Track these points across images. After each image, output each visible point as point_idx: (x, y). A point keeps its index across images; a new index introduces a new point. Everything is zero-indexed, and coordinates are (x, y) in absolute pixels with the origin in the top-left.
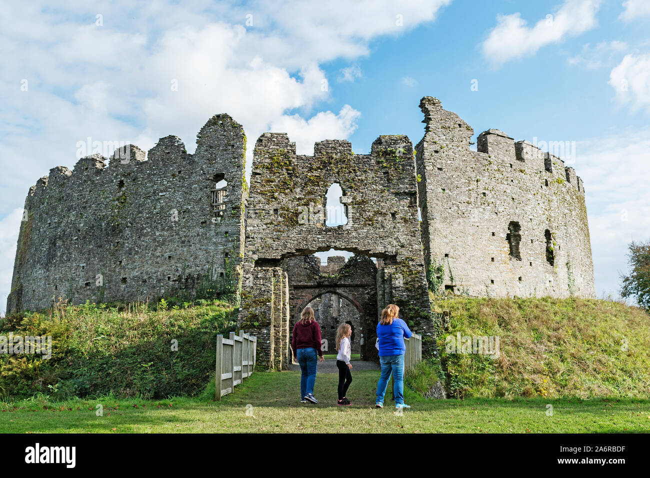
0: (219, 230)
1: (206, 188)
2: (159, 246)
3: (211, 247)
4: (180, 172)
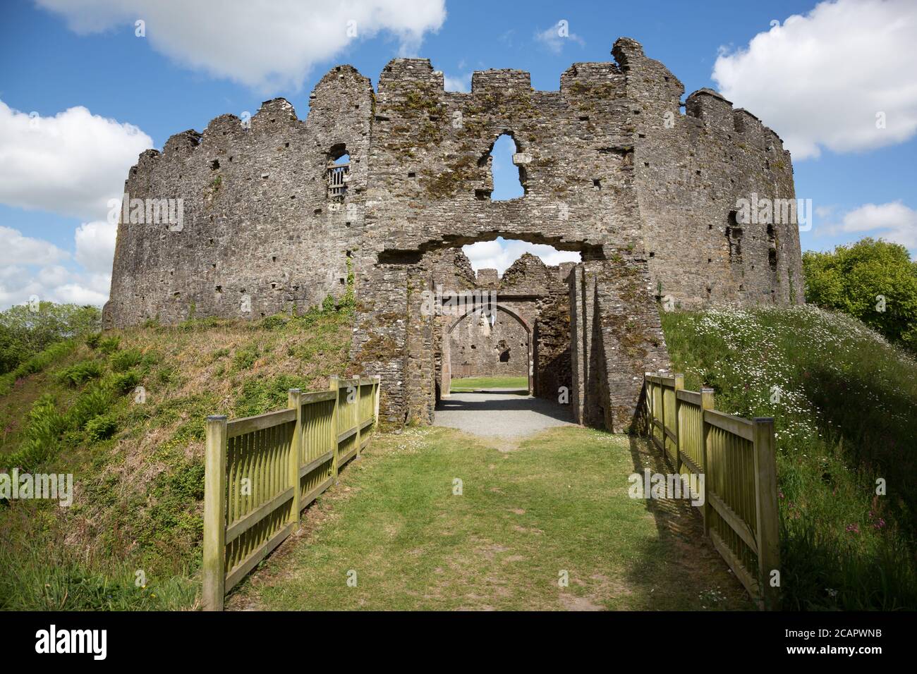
0: (338, 221)
1: (322, 164)
2: (260, 243)
3: (328, 244)
4: (287, 145)
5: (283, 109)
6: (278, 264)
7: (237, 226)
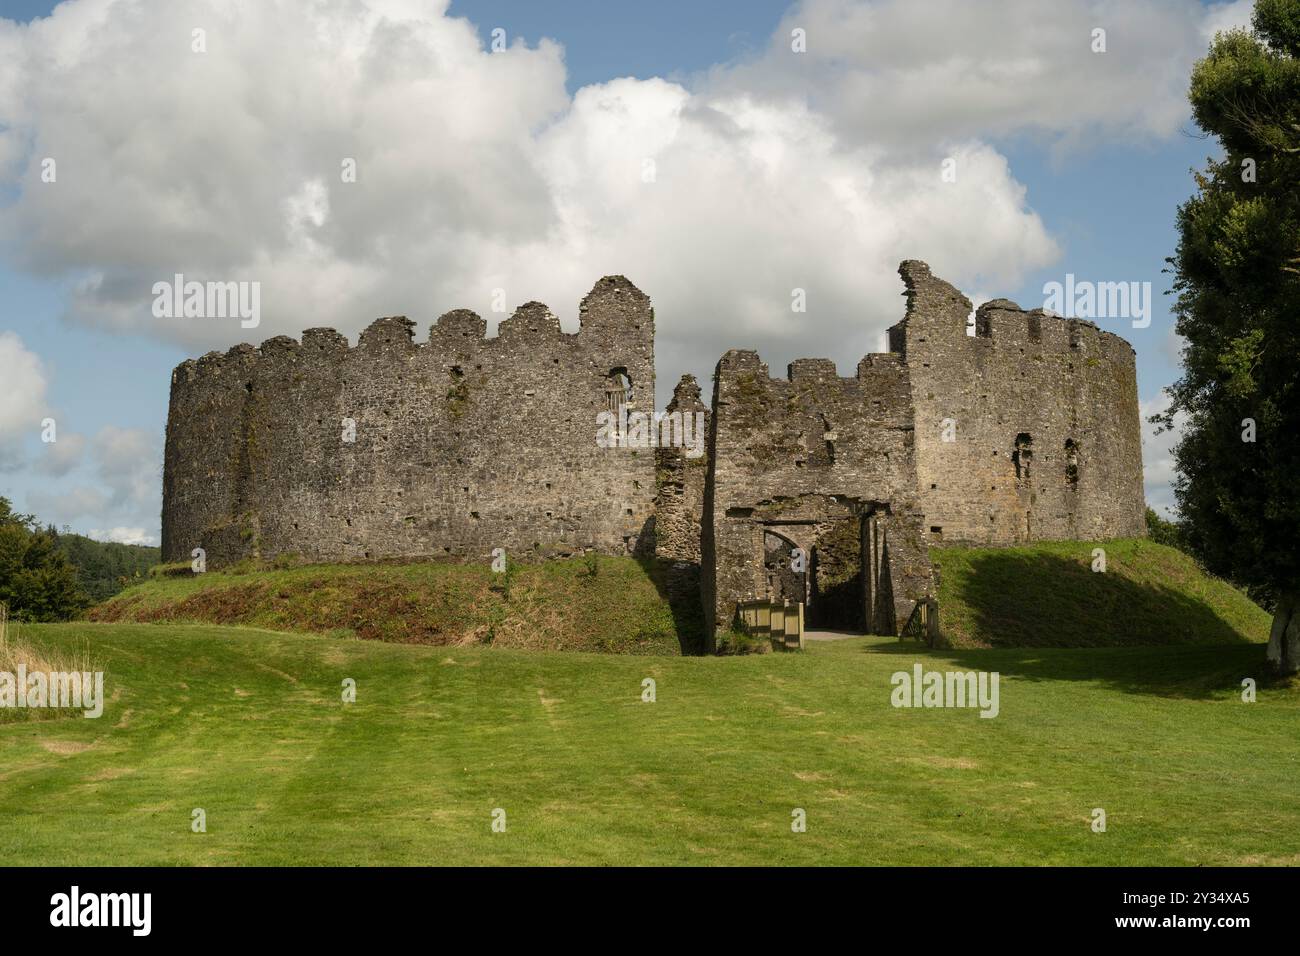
1: (600, 388)
2: (529, 468)
3: (612, 473)
4: (556, 361)
5: (548, 318)
6: (553, 492)
7: (497, 447)
